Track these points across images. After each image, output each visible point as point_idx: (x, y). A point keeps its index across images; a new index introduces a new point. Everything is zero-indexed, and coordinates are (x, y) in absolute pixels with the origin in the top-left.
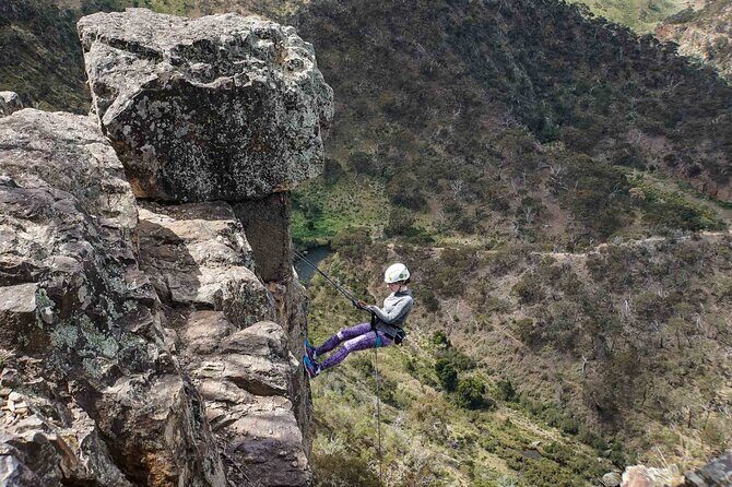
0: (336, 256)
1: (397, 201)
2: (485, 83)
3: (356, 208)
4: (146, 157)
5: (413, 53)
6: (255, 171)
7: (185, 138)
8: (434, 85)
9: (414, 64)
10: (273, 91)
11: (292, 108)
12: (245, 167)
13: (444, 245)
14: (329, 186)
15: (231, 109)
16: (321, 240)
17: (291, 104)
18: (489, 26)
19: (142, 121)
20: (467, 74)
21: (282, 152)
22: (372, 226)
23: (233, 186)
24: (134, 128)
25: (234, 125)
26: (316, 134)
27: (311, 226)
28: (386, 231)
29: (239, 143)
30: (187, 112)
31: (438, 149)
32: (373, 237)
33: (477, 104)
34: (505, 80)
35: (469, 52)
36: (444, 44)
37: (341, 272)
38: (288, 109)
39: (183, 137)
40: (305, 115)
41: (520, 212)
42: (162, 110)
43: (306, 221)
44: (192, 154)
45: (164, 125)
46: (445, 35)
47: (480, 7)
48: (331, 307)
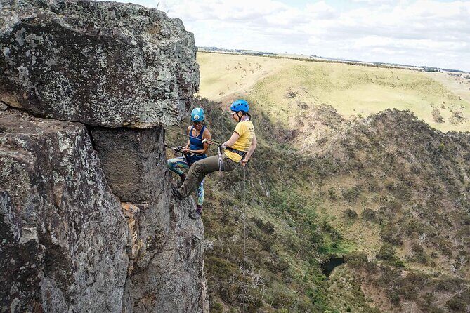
0: (345, 265)
1: (386, 239)
2: (447, 181)
3: (362, 240)
4: (21, 75)
5: (408, 159)
6: (111, 106)
7: (55, 68)
8: (418, 178)
9: (408, 165)
10: (133, 46)
11: (150, 65)
12: (103, 100)
13: (410, 270)
14: (349, 224)
15: (93, 52)
16: (339, 255)
17: (150, 61)
18: (454, 151)
19: (19, 46)
20: (437, 175)
21: (136, 96)
22: (370, 252)
23: (91, 113)
24: (12, 50)
25: (95, 65)
26: (172, 90)
27: (334, 246)
28: (377, 256)
29: (98, 81)
30: (57, 47)
31: (415, 214)
32: (369, 259)
33: (441, 193)
34: (458, 182)
35: (440, 163)
36: (426, 157)
37: (347, 275)
38: (148, 64)
39: (52, 67)
40: (161, 72)
41: (458, 258)
42: (36, 42)
43: (332, 243)
44: (60, 81)
45: (38, 54)
46: (427, 152)
47: (449, 140)
48: (337, 294)
